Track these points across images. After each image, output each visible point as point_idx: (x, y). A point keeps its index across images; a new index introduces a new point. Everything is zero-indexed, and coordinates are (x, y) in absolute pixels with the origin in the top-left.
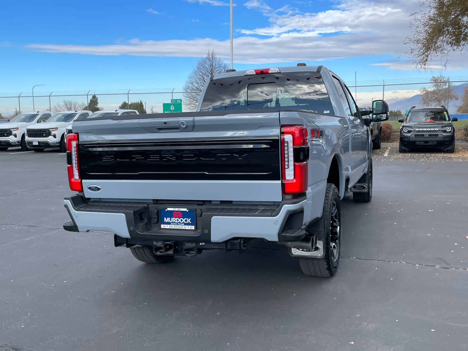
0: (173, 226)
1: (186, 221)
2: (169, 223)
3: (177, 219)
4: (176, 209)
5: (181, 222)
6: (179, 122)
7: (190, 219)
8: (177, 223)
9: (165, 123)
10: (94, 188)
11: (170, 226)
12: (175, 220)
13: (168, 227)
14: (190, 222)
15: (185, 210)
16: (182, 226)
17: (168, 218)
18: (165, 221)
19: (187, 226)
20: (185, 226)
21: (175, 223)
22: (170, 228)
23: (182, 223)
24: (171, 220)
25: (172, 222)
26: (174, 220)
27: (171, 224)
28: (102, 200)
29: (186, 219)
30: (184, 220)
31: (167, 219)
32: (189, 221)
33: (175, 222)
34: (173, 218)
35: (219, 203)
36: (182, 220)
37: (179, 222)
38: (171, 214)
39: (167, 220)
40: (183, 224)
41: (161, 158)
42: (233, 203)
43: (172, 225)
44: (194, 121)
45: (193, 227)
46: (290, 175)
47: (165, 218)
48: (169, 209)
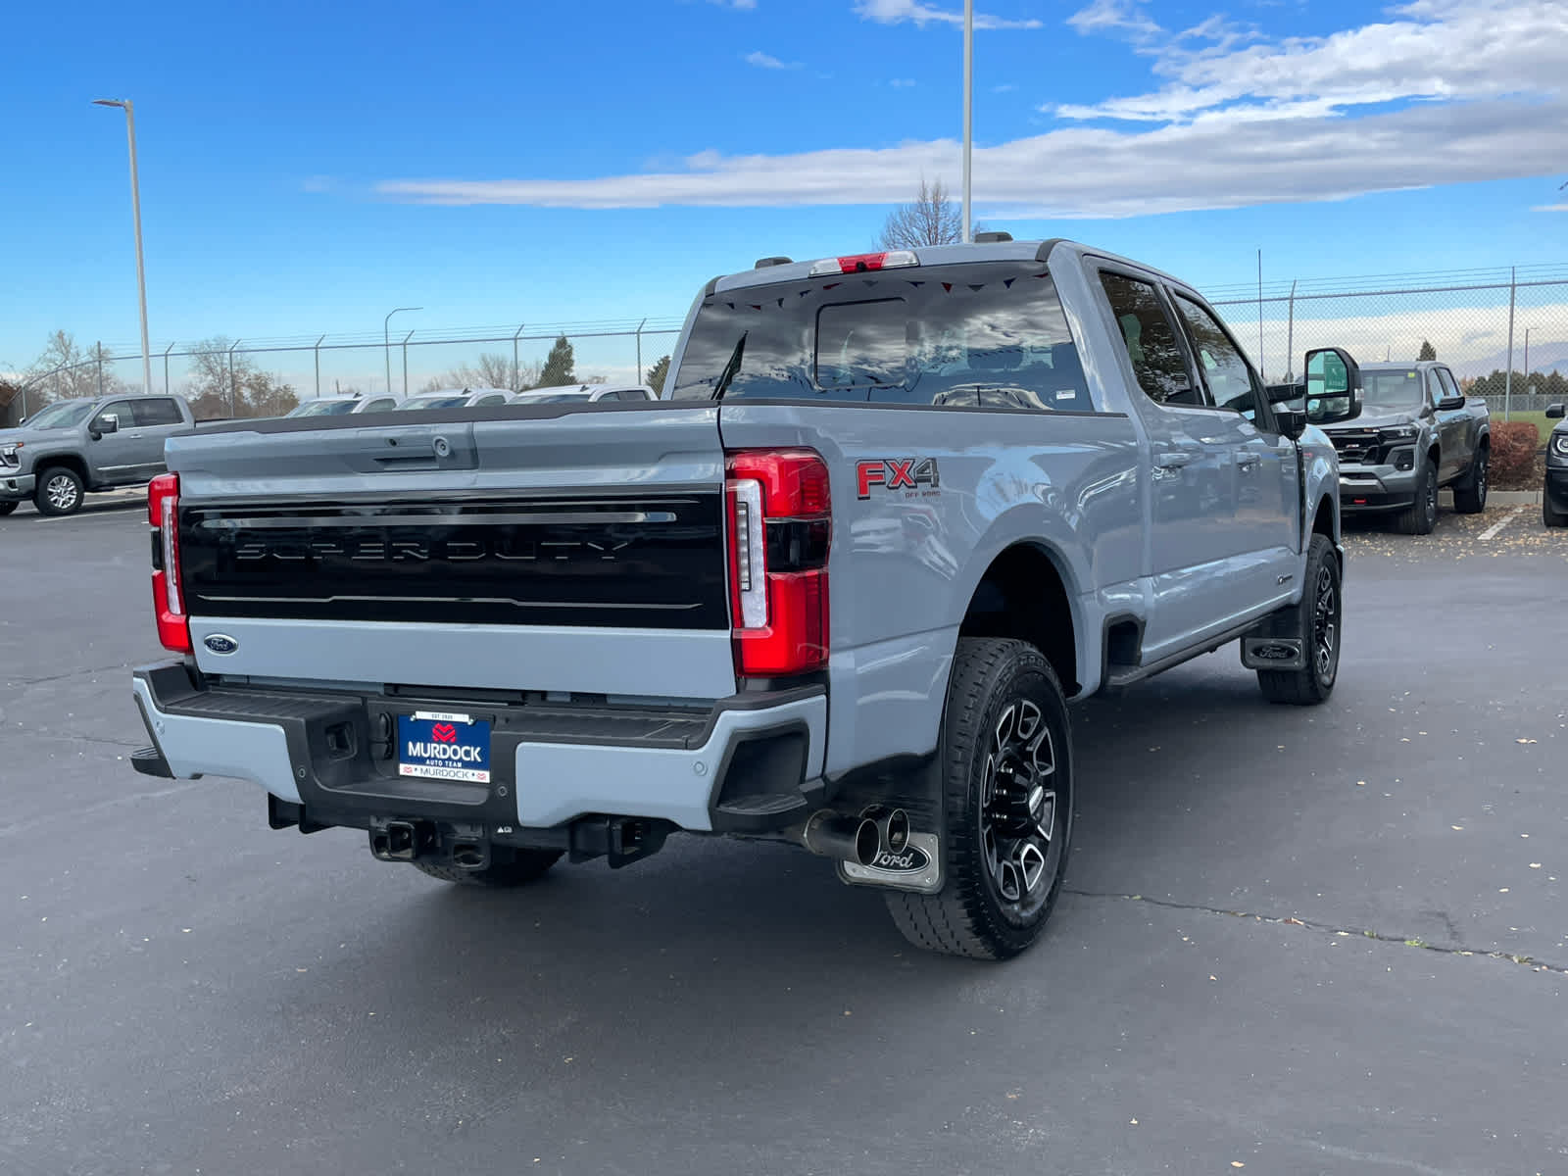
0: (432, 768)
1: (467, 753)
2: (420, 760)
3: (443, 746)
4: (441, 717)
5: (453, 757)
6: (429, 438)
7: (478, 749)
8: (443, 760)
9: (393, 442)
10: (219, 643)
11: (424, 768)
12: (436, 751)
13: (418, 774)
14: (479, 760)
15: (464, 718)
16: (456, 770)
17: (418, 744)
18: (410, 754)
19: (471, 771)
20: (465, 771)
21: (439, 760)
22: (423, 775)
23: (457, 761)
24: (426, 752)
25: (429, 758)
26: (435, 749)
27: (428, 762)
28: (251, 681)
29: (467, 748)
30: (461, 752)
31: (415, 747)
32: (475, 754)
33: (438, 756)
34: (434, 745)
35: (568, 699)
36: (455, 752)
37: (449, 759)
38: (427, 732)
39: (415, 749)
40: (460, 765)
41: (391, 552)
42: (610, 701)
43: (430, 765)
44: (471, 436)
45: (487, 774)
46: (755, 611)
47: (410, 744)
48: (421, 715)
